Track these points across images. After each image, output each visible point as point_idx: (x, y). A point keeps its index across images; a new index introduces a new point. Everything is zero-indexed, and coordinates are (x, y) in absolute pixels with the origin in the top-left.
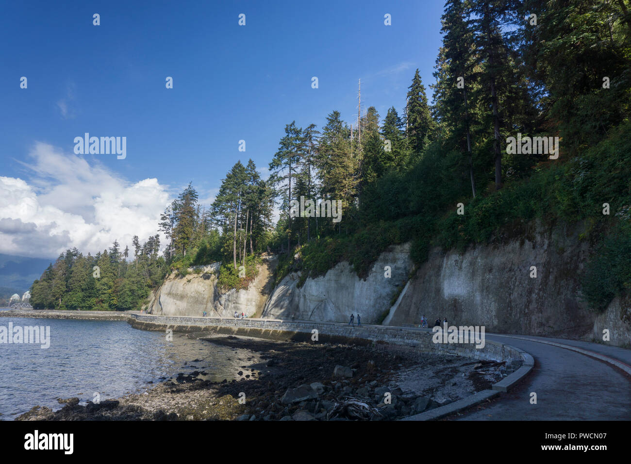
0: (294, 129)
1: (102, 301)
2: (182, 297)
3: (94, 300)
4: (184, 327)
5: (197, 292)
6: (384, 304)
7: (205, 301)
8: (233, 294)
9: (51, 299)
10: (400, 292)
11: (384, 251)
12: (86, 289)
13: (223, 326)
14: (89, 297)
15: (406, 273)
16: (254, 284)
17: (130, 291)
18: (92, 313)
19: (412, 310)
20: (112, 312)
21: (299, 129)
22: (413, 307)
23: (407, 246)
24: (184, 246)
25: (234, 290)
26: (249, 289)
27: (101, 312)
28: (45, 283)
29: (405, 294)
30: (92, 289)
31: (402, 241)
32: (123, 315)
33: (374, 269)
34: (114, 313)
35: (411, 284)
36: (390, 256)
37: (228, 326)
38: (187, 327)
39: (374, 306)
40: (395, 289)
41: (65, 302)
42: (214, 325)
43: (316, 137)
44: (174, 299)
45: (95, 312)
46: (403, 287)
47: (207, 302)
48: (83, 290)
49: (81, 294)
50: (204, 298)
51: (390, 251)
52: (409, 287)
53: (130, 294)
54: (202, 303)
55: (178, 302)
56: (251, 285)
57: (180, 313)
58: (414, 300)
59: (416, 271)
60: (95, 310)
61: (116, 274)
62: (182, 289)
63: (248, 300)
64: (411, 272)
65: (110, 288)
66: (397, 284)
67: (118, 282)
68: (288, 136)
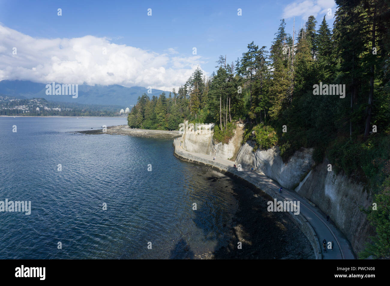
0: (253, 47)
1: (161, 125)
2: (195, 142)
3: (156, 125)
4: (196, 162)
5: (203, 140)
6: (296, 180)
7: (207, 145)
8: (221, 145)
9: (137, 124)
10: (305, 176)
11: (297, 150)
12: (152, 119)
13: (215, 166)
14: (155, 123)
15: (310, 166)
16: (232, 141)
17: (174, 120)
18: (157, 132)
19: (310, 190)
20: (166, 131)
21: (256, 46)
22: (311, 188)
23: (311, 150)
24: (195, 112)
25: (221, 143)
26: (229, 144)
27: (160, 131)
28: (133, 116)
29: (308, 178)
30: (155, 119)
31: (309, 147)
32: (171, 133)
33: (291, 160)
34: (167, 132)
35: (312, 173)
36: (301, 154)
37: (217, 166)
38: (198, 162)
39: (290, 180)
40: (303, 173)
41: (144, 125)
42: (211, 164)
43: (266, 55)
44: (192, 143)
45: (158, 131)
46: (308, 173)
47: (208, 146)
48: (151, 119)
49: (150, 121)
50: (207, 144)
51: (301, 151)
52: (310, 175)
53: (174, 122)
54: (205, 146)
55: (194, 145)
56: (230, 141)
57: (195, 151)
58: (312, 184)
59: (315, 166)
60: (158, 130)
61: (166, 110)
62: (195, 138)
63: (228, 150)
64: (313, 165)
65: (164, 118)
66: (304, 170)
67: (167, 116)
68: (250, 50)
